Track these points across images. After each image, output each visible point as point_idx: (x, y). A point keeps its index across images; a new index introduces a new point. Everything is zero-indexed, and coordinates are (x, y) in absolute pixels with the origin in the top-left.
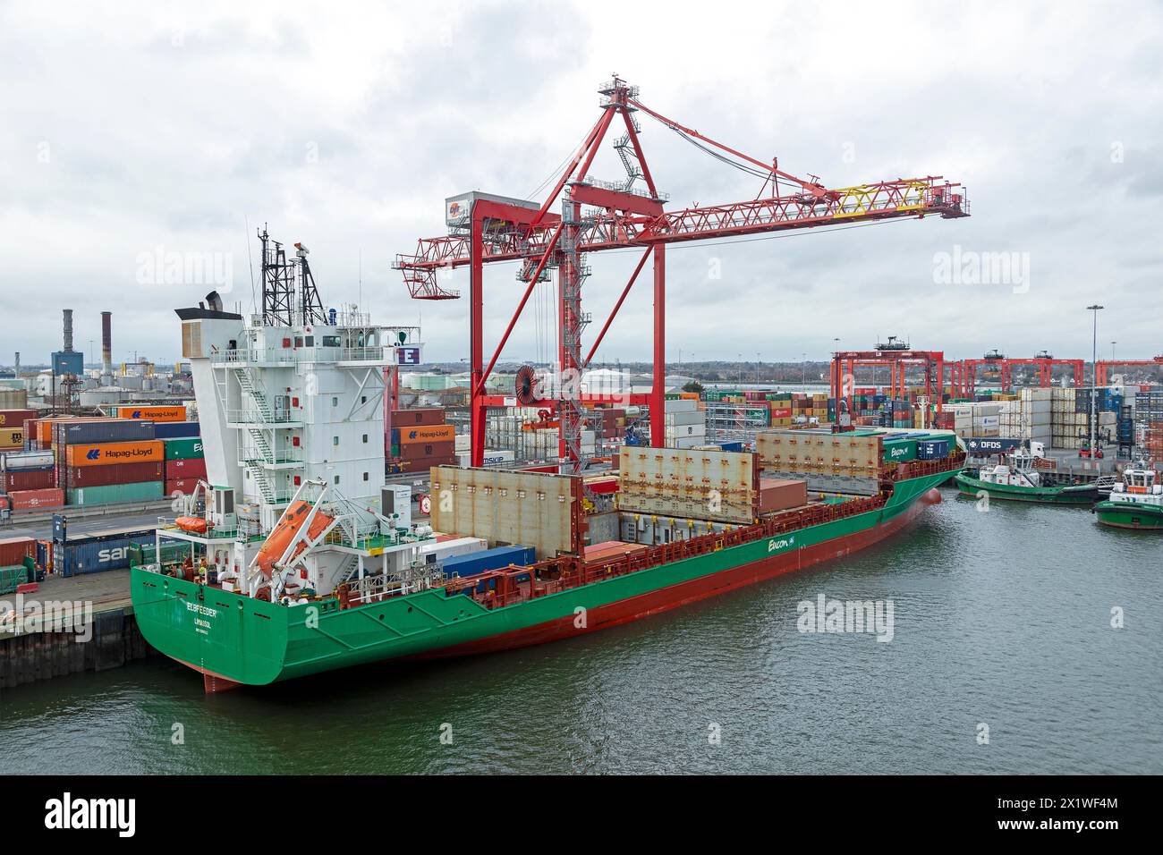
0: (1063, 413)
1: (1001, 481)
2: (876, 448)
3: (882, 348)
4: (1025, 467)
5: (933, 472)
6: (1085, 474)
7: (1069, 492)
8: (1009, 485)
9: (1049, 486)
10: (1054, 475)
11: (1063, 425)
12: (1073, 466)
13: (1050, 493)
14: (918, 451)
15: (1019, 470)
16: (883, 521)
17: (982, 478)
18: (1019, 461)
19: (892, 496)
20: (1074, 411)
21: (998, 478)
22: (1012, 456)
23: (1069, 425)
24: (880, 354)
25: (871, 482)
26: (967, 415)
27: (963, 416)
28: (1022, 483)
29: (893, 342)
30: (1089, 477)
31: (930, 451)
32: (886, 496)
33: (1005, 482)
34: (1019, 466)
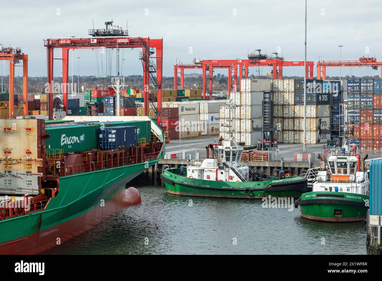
0: (283, 105)
1: (208, 177)
2: (35, 134)
3: (97, 34)
4: (234, 160)
5: (115, 165)
6: (296, 166)
7: (278, 185)
8: (217, 182)
9: (258, 180)
10: (265, 168)
11: (283, 118)
12: (285, 159)
13: (258, 187)
14: (98, 138)
15: (228, 163)
16: (42, 228)
17: (189, 174)
18: (228, 153)
19: (56, 194)
20: (293, 103)
21: (205, 174)
22: (220, 147)
23: (288, 118)
24: (95, 41)
25: (29, 178)
26: (192, 112)
27: (189, 112)
28: (231, 178)
29: (110, 28)
30: (300, 169)
31: (112, 138)
32: (48, 194)
33: (213, 178)
34: (228, 159)
